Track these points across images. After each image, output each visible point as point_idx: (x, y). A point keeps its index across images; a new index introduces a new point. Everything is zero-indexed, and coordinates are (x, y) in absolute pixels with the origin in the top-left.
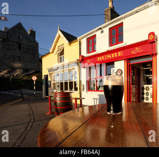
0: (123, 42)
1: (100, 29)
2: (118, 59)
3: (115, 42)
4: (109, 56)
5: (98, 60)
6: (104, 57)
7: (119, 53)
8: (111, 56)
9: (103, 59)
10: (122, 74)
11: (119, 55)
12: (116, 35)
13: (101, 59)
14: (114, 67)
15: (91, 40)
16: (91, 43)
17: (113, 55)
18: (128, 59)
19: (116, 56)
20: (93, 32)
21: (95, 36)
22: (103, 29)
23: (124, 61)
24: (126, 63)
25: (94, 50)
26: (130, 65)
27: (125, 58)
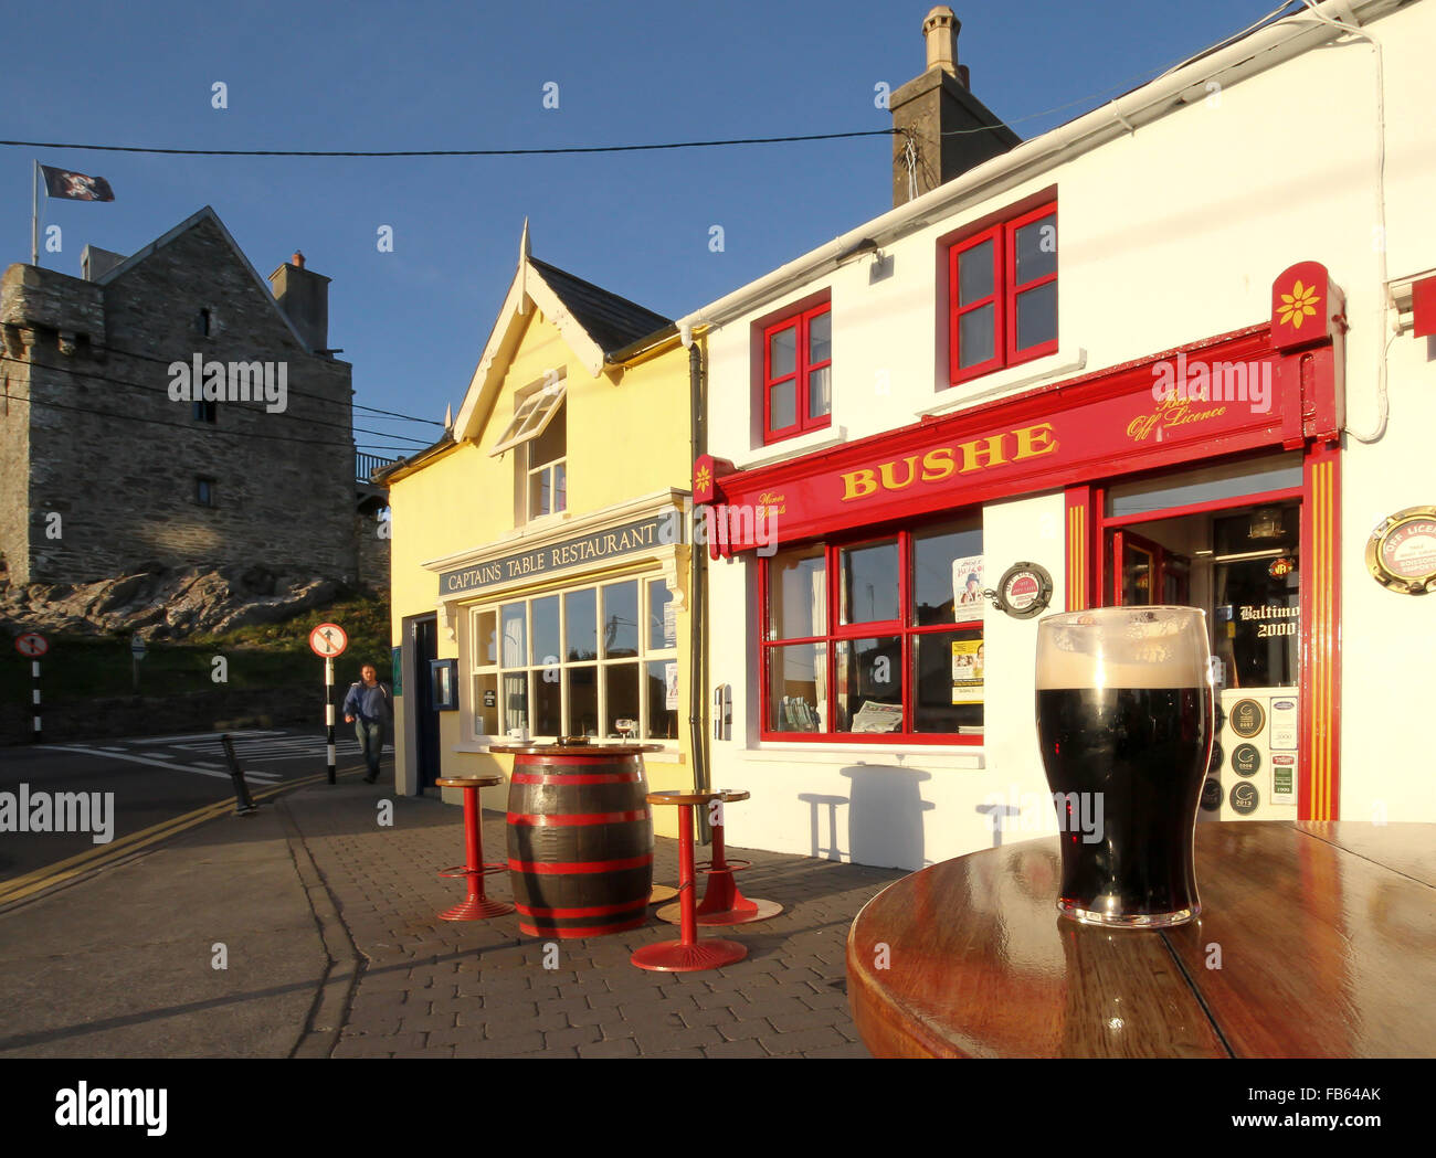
0: (1054, 350)
1: (867, 245)
2: (1017, 483)
3: (990, 353)
4: (938, 463)
5: (851, 493)
6: (901, 474)
7: (1024, 436)
8: (959, 458)
9: (889, 482)
11: (1025, 450)
12: (993, 290)
13: (871, 487)
14: (977, 549)
15: (789, 338)
16: (786, 364)
17: (969, 448)
18: (1095, 485)
19: (996, 457)
20: (803, 276)
21: (822, 302)
22: (887, 251)
23: (1058, 500)
24: (1081, 512)
25: (811, 416)
26: (1109, 532)
27: (1072, 476)
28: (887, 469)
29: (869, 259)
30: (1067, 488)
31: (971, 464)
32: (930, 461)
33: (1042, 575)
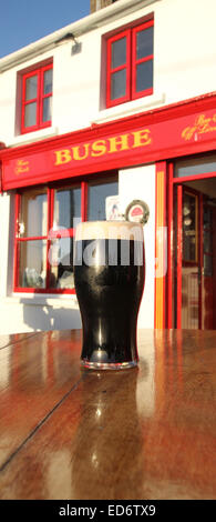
0: (151, 93)
1: (69, 36)
2: (134, 159)
3: (124, 93)
4: (98, 148)
5: (59, 162)
6: (82, 152)
7: (137, 135)
8: (108, 146)
9: (77, 157)
10: (144, 221)
11: (137, 143)
12: (127, 63)
13: (68, 159)
14: (116, 192)
15: (34, 80)
16: (33, 94)
17: (113, 141)
18: (168, 161)
19: (125, 147)
20: (41, 50)
21: (49, 64)
22: (79, 39)
23: (153, 167)
24: (162, 175)
25: (44, 122)
26: (175, 185)
27: (158, 156)
28: (76, 150)
29: (70, 44)
30: (157, 162)
31: (113, 149)
32: (95, 147)
33: (145, 207)
